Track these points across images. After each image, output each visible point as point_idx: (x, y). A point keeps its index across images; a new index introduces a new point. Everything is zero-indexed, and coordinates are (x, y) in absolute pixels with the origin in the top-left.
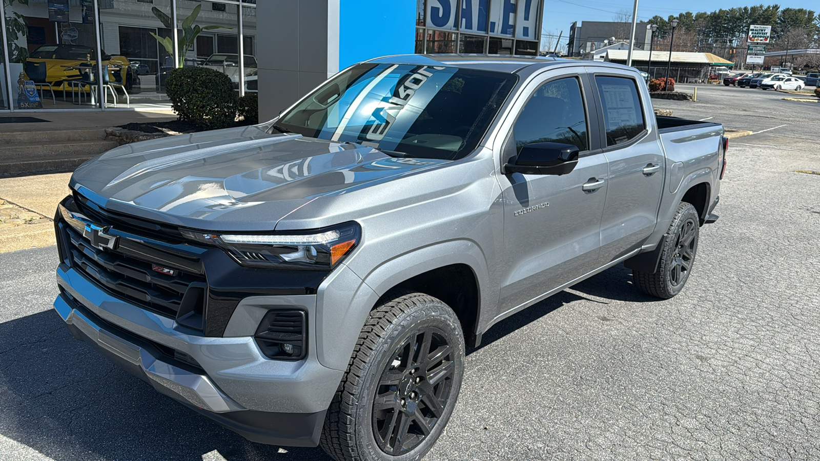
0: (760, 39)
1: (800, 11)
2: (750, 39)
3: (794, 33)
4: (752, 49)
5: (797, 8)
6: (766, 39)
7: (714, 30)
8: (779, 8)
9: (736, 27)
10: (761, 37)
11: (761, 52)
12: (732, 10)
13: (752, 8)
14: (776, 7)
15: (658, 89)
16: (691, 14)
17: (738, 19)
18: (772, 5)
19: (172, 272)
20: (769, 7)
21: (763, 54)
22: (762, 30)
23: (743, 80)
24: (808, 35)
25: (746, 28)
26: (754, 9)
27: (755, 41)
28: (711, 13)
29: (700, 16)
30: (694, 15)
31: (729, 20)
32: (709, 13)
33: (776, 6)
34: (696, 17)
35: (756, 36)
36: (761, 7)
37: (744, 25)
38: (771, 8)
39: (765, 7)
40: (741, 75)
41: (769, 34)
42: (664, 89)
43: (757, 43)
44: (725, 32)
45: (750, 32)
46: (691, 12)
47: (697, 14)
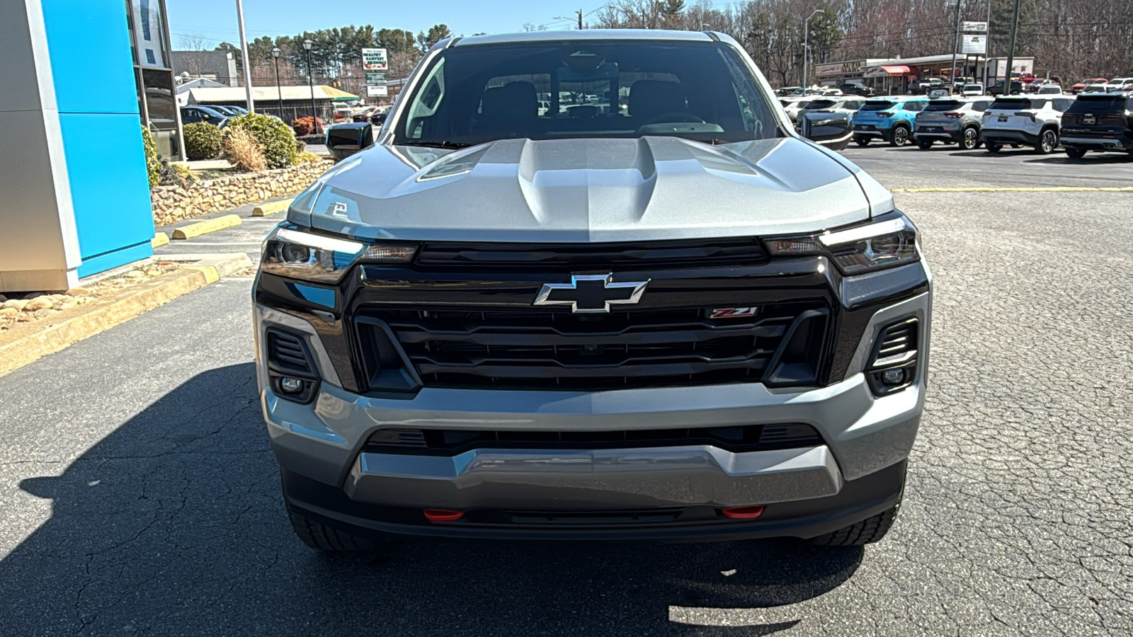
0: (377, 65)
1: (398, 32)
2: (366, 66)
3: (397, 58)
4: (371, 79)
5: (392, 29)
6: (384, 65)
7: (303, 58)
8: (372, 29)
9: (328, 54)
10: (377, 63)
11: (382, 81)
12: (320, 33)
13: (342, 30)
14: (369, 28)
15: (307, 132)
16: (270, 39)
17: (329, 44)
18: (364, 26)
19: (753, 310)
20: (361, 28)
21: (384, 84)
22: (377, 55)
23: (377, 116)
24: (413, 60)
25: (341, 54)
26: (344, 30)
27: (372, 69)
28: (295, 37)
29: (281, 42)
30: (273, 39)
31: (318, 45)
32: (292, 38)
33: (369, 26)
34: (277, 42)
35: (371, 63)
36: (352, 28)
37: (338, 51)
38: (364, 30)
39: (357, 29)
40: (372, 110)
41: (385, 59)
42: (314, 132)
43: (376, 71)
44: (318, 60)
45: (364, 58)
46: (268, 36)
47: (278, 38)
